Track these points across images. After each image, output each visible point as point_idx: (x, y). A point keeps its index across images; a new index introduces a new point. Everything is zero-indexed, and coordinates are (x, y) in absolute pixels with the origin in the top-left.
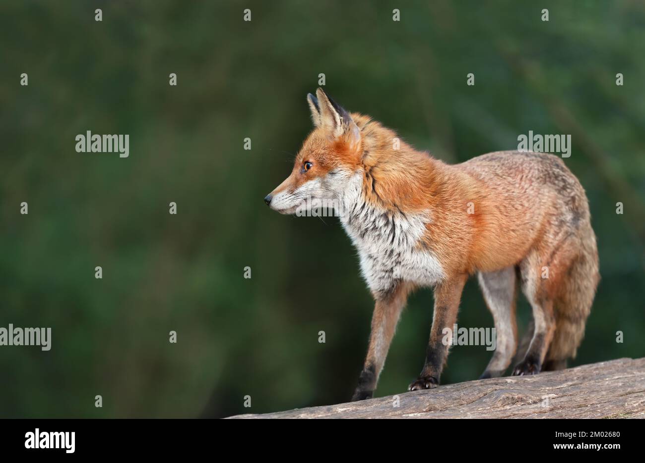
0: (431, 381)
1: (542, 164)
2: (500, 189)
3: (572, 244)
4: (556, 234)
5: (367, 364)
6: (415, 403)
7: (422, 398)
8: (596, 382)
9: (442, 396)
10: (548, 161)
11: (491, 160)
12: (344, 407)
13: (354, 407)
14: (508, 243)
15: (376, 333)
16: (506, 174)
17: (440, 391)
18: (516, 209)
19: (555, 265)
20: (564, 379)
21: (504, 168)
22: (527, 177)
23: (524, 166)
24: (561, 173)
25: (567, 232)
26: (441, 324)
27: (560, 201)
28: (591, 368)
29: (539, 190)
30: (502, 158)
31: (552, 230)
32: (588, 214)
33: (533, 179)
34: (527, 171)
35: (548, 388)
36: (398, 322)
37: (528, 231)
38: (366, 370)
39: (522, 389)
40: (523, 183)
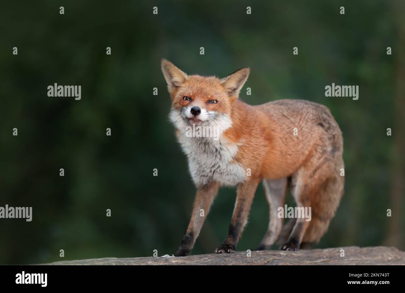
0: (230, 248)
1: (316, 111)
2: (284, 126)
3: (329, 167)
4: (320, 158)
5: (189, 231)
6: (223, 262)
7: (227, 259)
8: (338, 261)
9: (240, 259)
10: (320, 109)
11: (281, 104)
12: (176, 260)
13: (183, 261)
14: (286, 162)
15: (196, 210)
16: (290, 115)
17: (238, 256)
18: (293, 140)
19: (315, 179)
20: (318, 256)
21: (289, 111)
22: (304, 118)
23: (303, 110)
24: (328, 118)
25: (326, 159)
26: (241, 210)
27: (326, 137)
28: (335, 251)
29: (312, 128)
30: (288, 104)
31: (318, 155)
32: (342, 149)
33: (309, 120)
34: (305, 114)
35: (308, 262)
36: (212, 205)
37: (300, 155)
38: (187, 235)
39: (292, 261)
40: (301, 123)
